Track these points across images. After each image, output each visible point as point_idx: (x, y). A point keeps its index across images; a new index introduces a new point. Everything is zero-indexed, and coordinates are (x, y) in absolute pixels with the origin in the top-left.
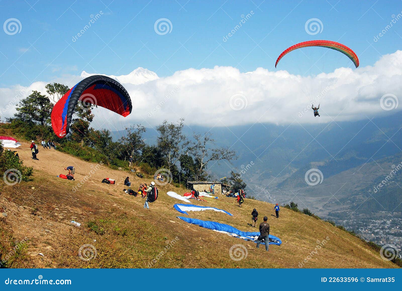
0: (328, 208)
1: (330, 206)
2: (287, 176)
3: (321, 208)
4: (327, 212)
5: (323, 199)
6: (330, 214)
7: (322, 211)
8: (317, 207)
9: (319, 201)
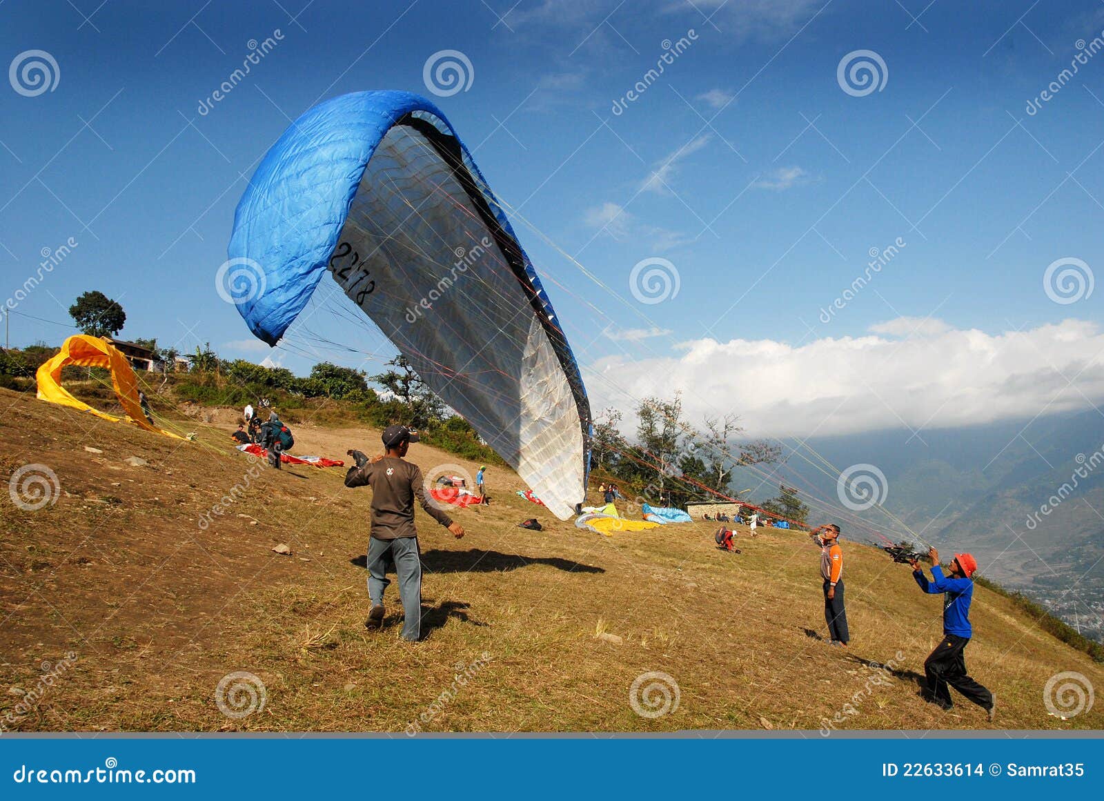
0: (1031, 570)
1: (1034, 567)
2: (955, 515)
3: (1018, 570)
4: (1029, 577)
5: (1022, 554)
6: (1035, 580)
7: (1021, 574)
8: (1011, 568)
9: (1015, 557)
